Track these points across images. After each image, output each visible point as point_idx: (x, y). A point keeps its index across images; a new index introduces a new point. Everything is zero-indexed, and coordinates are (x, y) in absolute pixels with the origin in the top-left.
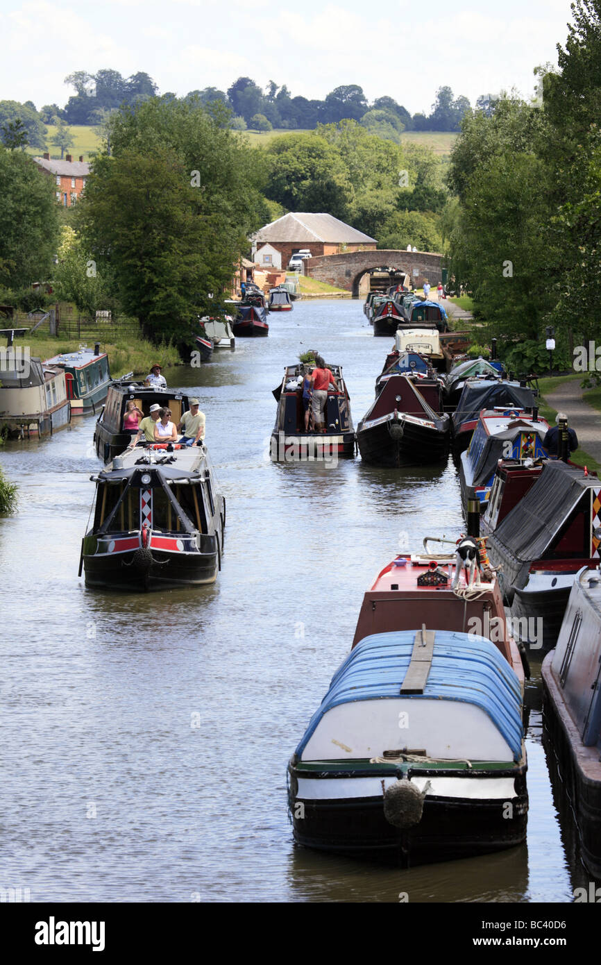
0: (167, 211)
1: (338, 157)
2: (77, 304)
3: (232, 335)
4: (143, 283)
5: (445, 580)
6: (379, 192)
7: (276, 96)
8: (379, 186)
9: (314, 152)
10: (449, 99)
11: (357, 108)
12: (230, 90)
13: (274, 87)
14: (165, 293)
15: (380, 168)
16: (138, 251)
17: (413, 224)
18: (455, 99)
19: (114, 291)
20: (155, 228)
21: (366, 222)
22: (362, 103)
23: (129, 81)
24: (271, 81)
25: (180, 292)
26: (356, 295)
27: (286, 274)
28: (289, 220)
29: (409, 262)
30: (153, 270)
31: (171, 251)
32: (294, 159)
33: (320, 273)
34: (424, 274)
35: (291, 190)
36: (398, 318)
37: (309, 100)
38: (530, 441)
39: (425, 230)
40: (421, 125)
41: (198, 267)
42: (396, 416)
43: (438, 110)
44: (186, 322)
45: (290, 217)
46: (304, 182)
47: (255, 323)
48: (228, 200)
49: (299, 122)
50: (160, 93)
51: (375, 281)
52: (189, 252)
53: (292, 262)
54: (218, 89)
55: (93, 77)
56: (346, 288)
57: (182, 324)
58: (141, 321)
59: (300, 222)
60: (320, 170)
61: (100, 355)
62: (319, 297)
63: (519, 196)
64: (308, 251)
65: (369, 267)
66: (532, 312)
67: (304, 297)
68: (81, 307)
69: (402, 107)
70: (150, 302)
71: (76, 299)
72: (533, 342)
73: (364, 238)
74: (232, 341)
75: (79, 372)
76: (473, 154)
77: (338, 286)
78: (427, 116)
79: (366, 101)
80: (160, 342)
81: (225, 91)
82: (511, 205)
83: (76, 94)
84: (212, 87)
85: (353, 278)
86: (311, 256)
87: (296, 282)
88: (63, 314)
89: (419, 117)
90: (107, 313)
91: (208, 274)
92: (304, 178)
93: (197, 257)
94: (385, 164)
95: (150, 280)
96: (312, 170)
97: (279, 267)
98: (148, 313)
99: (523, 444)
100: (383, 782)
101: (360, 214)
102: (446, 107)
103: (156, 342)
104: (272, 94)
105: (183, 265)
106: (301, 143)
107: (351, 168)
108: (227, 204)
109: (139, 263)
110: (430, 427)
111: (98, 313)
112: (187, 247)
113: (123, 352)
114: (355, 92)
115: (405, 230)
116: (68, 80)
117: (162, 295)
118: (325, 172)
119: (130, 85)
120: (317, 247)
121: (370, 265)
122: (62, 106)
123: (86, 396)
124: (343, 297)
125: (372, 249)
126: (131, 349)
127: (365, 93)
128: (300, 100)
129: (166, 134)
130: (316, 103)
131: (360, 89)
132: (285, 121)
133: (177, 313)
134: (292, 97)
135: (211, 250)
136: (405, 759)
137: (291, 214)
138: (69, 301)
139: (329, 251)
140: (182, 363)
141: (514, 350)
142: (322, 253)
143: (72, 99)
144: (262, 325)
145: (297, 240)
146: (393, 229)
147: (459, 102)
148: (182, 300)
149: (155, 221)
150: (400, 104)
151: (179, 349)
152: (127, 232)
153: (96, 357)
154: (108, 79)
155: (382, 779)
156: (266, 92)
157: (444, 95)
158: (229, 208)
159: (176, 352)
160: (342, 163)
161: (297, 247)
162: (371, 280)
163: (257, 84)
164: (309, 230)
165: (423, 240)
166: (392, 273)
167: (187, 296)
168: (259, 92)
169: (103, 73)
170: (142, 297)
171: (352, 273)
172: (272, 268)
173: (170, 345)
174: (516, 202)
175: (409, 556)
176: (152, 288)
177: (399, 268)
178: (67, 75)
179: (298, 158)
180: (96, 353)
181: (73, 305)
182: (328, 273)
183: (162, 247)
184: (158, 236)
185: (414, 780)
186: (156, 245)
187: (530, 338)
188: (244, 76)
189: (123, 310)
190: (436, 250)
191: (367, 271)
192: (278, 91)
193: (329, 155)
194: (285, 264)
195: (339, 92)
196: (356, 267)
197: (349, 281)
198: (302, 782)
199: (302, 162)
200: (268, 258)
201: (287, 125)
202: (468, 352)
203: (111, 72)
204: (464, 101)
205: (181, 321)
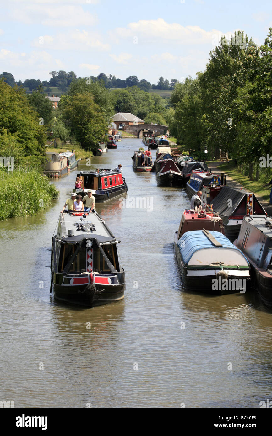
0: (90, 111)
1: (132, 97)
2: (60, 138)
3: (107, 148)
4: (82, 132)
5: (206, 216)
6: (144, 107)
7: (111, 79)
8: (144, 105)
9: (124, 95)
10: (163, 80)
11: (135, 83)
12: (98, 77)
13: (111, 76)
14: (89, 135)
15: (144, 100)
16: (81, 123)
17: (155, 116)
18: (164, 80)
19: (71, 135)
20: (86, 116)
21: (141, 115)
22: (137, 81)
23: (68, 74)
24: (110, 74)
25: (93, 135)
26: (138, 137)
27: (118, 131)
28: (119, 115)
29: (154, 128)
30: (85, 129)
31: (90, 123)
32: (119, 97)
33: (128, 130)
34: (159, 131)
35: (118, 106)
36: (155, 144)
37: (121, 80)
38: (216, 179)
39: (159, 118)
40: (154, 87)
41: (98, 128)
42: (170, 172)
43: (159, 83)
44: (95, 144)
45: (119, 114)
46: (121, 104)
47: (113, 145)
48: (105, 108)
49: (118, 86)
50: (77, 77)
51: (144, 133)
52: (96, 123)
53: (120, 127)
54: (95, 76)
55: (57, 73)
56: (135, 135)
57: (94, 145)
58: (81, 144)
59: (122, 116)
60: (126, 100)
61: (73, 153)
62: (128, 138)
63: (195, 108)
64: (124, 124)
65: (142, 129)
66: (199, 142)
67: (123, 138)
68: (62, 140)
69: (149, 82)
70: (84, 138)
71: (60, 137)
72: (199, 151)
73: (141, 120)
74: (107, 150)
75: (69, 158)
76: (178, 95)
77: (133, 135)
78: (156, 85)
79: (138, 80)
80: (87, 150)
81: (96, 77)
82: (193, 111)
83: (52, 77)
84: (93, 76)
85: (138, 132)
86: (125, 125)
87: (121, 133)
88: (57, 142)
89: (154, 86)
90: (69, 141)
91: (101, 130)
92: (122, 102)
93: (98, 125)
94: (145, 99)
95: (84, 131)
96: (124, 100)
97: (116, 129)
98: (84, 141)
99: (214, 180)
100: (215, 271)
101: (138, 113)
102: (162, 83)
103: (86, 150)
104: (110, 78)
105: (94, 127)
106: (121, 92)
107: (136, 100)
108: (105, 109)
109: (81, 126)
110: (180, 175)
111: (67, 141)
112: (95, 122)
113: (77, 153)
114: (135, 78)
115: (153, 118)
116: (50, 73)
117: (88, 136)
118: (128, 101)
119: (68, 75)
120: (127, 123)
121: (143, 129)
122: (48, 81)
123: (71, 165)
124: (135, 138)
125: (143, 123)
126: (79, 152)
127: (138, 78)
128: (118, 80)
129: (87, 89)
130: (123, 81)
131: (136, 77)
132: (114, 86)
133: (92, 141)
134: (116, 79)
135: (102, 123)
136: (221, 265)
137: (119, 113)
138: (58, 137)
139: (130, 124)
140: (93, 156)
141: (194, 154)
142: (128, 124)
143: (51, 79)
144: (115, 145)
145: (121, 121)
146: (149, 118)
147: (165, 81)
148: (94, 137)
149: (86, 114)
150: (148, 81)
151: (93, 152)
152: (78, 117)
153: (72, 154)
154: (62, 73)
155: (215, 270)
156: (109, 77)
157: (161, 79)
158: (105, 111)
159: (92, 153)
160: (133, 98)
161: (121, 123)
162: (143, 133)
163: (106, 75)
164: (125, 118)
165: (158, 121)
166: (149, 131)
167: (95, 136)
168: (106, 77)
169: (60, 71)
170: (82, 136)
171: (137, 131)
172: (114, 129)
173: (90, 151)
174: (194, 110)
175: (189, 210)
176: (85, 134)
177: (151, 129)
178: (50, 72)
179: (120, 97)
180: (72, 153)
181: (59, 139)
182: (130, 131)
183: (88, 121)
184: (86, 119)
185: (224, 270)
186: (86, 121)
187: (198, 150)
188: (102, 73)
189: (76, 140)
190: (162, 124)
191: (142, 130)
192: (112, 77)
193: (129, 96)
194: (117, 127)
195: (130, 78)
196: (138, 129)
197: (136, 133)
198: (188, 271)
199: (121, 98)
200: (112, 126)
201: (115, 87)
202: (182, 154)
203: (63, 71)
204: (167, 81)
205: (93, 144)
